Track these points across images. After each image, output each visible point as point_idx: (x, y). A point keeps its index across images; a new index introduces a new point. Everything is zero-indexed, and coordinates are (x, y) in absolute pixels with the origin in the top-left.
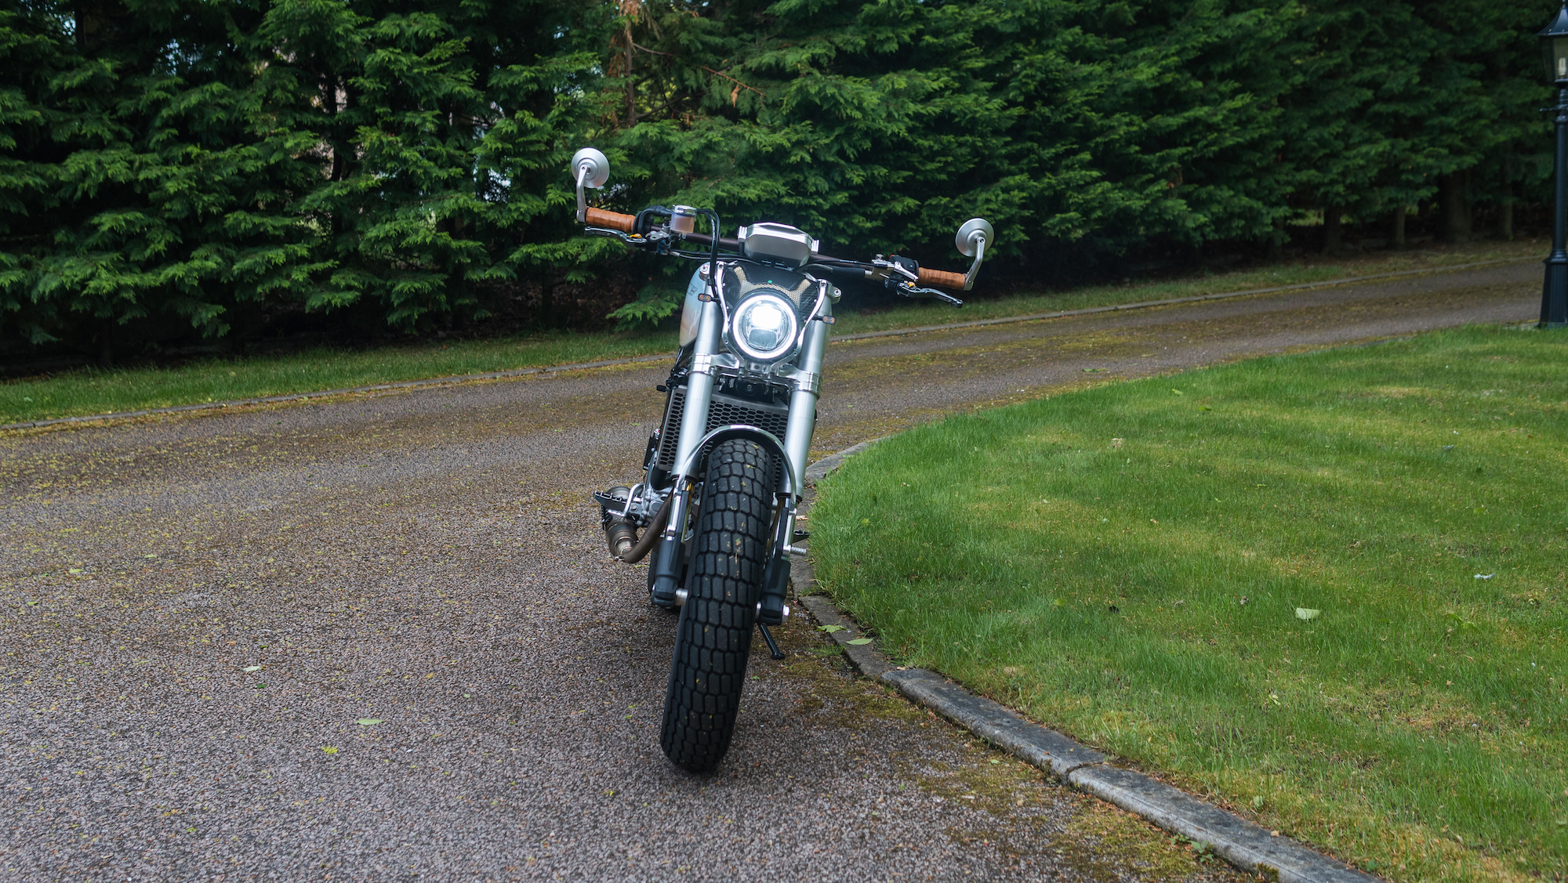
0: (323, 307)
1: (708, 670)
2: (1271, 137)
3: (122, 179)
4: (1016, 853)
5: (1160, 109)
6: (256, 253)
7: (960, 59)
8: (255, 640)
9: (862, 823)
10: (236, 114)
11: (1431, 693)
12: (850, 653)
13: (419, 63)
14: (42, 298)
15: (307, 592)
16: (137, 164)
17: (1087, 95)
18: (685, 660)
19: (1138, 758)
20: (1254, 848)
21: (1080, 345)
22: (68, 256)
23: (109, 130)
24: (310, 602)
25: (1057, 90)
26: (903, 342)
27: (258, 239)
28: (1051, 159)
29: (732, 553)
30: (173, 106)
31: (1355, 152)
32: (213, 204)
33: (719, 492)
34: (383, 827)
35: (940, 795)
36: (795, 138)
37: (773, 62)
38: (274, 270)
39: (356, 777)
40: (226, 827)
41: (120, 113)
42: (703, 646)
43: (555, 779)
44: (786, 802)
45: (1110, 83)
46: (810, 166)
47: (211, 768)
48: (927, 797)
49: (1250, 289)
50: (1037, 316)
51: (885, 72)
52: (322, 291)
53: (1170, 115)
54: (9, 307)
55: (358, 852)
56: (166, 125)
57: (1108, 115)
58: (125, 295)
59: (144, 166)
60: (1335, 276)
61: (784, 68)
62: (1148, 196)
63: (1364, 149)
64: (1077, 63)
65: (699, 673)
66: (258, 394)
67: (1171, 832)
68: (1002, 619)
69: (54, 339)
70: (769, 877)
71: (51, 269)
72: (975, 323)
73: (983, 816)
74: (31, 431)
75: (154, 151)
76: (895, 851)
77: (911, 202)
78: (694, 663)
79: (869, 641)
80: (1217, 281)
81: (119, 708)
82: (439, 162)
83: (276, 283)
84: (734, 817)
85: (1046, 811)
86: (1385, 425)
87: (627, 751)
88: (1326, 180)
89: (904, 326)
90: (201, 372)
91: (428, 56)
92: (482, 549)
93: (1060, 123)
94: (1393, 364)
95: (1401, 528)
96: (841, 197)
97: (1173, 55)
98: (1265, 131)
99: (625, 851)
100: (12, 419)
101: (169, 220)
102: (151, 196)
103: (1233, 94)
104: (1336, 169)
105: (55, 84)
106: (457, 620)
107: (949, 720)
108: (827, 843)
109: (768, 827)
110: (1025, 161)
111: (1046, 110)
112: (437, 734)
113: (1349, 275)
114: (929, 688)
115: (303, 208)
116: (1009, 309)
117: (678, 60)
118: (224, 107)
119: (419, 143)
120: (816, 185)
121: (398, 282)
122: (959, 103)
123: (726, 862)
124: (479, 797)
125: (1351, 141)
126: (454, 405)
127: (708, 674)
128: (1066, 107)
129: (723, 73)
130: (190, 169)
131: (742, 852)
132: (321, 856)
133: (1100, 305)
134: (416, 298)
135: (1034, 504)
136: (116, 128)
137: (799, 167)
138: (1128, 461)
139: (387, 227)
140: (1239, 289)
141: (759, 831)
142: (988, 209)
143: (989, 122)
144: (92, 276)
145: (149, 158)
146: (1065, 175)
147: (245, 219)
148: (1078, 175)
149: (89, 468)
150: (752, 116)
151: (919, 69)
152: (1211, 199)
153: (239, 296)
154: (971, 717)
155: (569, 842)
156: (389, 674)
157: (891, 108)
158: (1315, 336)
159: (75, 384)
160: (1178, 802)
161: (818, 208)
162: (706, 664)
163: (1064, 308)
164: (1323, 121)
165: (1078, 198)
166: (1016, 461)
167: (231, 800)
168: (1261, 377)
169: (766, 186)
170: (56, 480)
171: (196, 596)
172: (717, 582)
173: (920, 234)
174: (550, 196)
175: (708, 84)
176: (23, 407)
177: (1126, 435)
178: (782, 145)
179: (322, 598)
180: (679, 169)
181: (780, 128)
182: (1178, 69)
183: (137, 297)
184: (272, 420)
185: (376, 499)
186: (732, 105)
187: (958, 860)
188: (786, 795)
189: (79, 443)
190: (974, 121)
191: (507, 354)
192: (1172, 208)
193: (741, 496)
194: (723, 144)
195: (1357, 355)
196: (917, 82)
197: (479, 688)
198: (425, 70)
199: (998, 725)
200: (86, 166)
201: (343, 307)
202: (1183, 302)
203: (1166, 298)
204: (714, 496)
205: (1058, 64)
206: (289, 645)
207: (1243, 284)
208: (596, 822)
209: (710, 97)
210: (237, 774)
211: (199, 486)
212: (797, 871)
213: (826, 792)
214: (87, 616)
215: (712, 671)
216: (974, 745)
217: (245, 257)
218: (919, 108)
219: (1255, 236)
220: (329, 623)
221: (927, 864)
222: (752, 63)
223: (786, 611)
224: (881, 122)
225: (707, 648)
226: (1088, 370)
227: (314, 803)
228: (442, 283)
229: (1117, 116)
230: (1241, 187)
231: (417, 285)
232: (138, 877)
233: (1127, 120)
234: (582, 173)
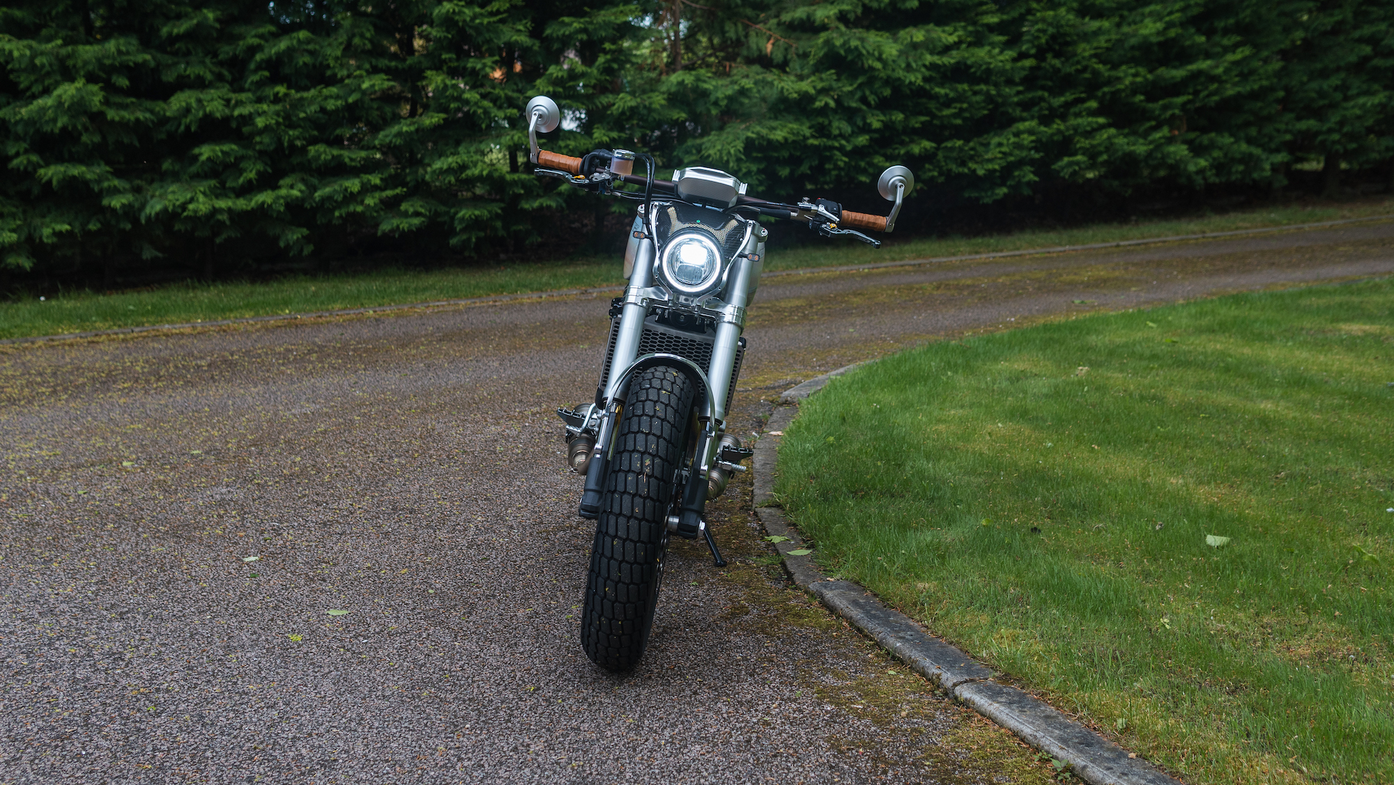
0: (392, 231)
1: (617, 579)
2: (1272, 89)
3: (218, 115)
4: (886, 763)
5: (1166, 62)
6: (335, 182)
7: (977, 15)
8: (262, 533)
9: (752, 727)
10: (320, 59)
11: (1319, 622)
12: (788, 563)
13: (481, 14)
14: (149, 218)
15: (320, 490)
16: (233, 102)
17: (1096, 48)
18: (597, 569)
19: (1020, 676)
20: (1109, 769)
21: (1076, 278)
22: (173, 182)
23: (211, 71)
24: (320, 499)
25: (1067, 44)
26: (915, 272)
27: (338, 170)
28: (1060, 106)
29: (641, 472)
30: (266, 51)
31: (1352, 103)
32: (298, 138)
33: (634, 415)
34: (319, 713)
35: (831, 703)
36: (820, 85)
37: (804, 16)
38: (351, 198)
39: (311, 664)
40: (182, 706)
41: (221, 57)
42: (612, 557)
43: (486, 673)
44: (689, 704)
45: (1118, 37)
46: (835, 111)
47: (187, 650)
48: (819, 705)
49: (1246, 228)
50: (1043, 250)
51: (905, 26)
52: (393, 217)
53: (1175, 67)
54: (122, 226)
55: (290, 736)
56: (259, 67)
57: (1115, 66)
58: (220, 217)
59: (239, 103)
60: (1330, 218)
61: (814, 22)
62: (1151, 143)
63: (1361, 100)
64: (1087, 19)
65: (608, 582)
66: (330, 307)
67: (1037, 749)
68: (927, 537)
69: (160, 255)
70: (653, 776)
71: (157, 193)
72: (984, 256)
73: (866, 726)
74: (129, 336)
75: (249, 90)
76: (775, 756)
77: (927, 144)
78: (604, 573)
79: (809, 551)
80: (1217, 220)
81: (126, 591)
82: (498, 103)
83: (351, 208)
84: (637, 716)
85: (926, 723)
86: (1339, 361)
87: (559, 649)
88: (1325, 128)
89: (919, 257)
90: (286, 286)
91: (489, 9)
92: (485, 455)
93: (1070, 74)
94: (1362, 302)
95: (1327, 461)
96: (862, 140)
97: (1177, 11)
98: (1265, 83)
99: (528, 745)
100: (115, 325)
101: (260, 152)
102: (246, 130)
103: (1236, 46)
104: (1334, 118)
105: (165, 31)
106: (443, 521)
107: (859, 630)
108: (715, 745)
109: (665, 728)
110: (1036, 109)
111: (1057, 63)
112: (394, 626)
113: (1343, 217)
114: (848, 600)
115: (377, 142)
116: (1018, 243)
117: (720, 14)
118: (311, 53)
119: (482, 85)
120: (839, 129)
121: (461, 210)
122: (973, 55)
123: (617, 760)
124: (413, 688)
125: (1350, 93)
126: (498, 321)
127: (617, 583)
128: (1076, 59)
129: (760, 26)
130: (278, 107)
131: (635, 750)
132: (257, 738)
133: (1103, 241)
134: (476, 224)
135: (989, 427)
136: (216, 70)
137: (824, 110)
138: (1086, 389)
139: (450, 160)
140: (1237, 229)
141: (656, 732)
142: (1000, 152)
143: (1003, 72)
144: (192, 200)
145: (243, 96)
146: (1073, 122)
147: (325, 152)
148: (1085, 122)
149: (167, 371)
150: (783, 67)
151: (938, 24)
152: (1212, 145)
153: (320, 220)
154: (878, 630)
155: (480, 734)
156: (369, 568)
157: (911, 59)
158: (1299, 274)
159: (176, 296)
160: (1049, 720)
161: (841, 149)
162: (615, 575)
163: (1070, 243)
164: (1324, 74)
165: (1084, 143)
166: (983, 386)
167: (195, 681)
168: (1234, 312)
169: (791, 129)
170: (136, 381)
171: (224, 490)
172: (626, 498)
173: (936, 174)
174: (596, 135)
175: (747, 36)
176: (126, 314)
177: (1091, 364)
178: (806, 92)
179: (332, 495)
180: (714, 112)
181: (808, 77)
182: (1182, 25)
183: (231, 219)
184: (337, 331)
185: (406, 406)
186: (766, 55)
187: (831, 767)
188: (691, 697)
189: (166, 348)
190: (989, 71)
191: (555, 276)
192: (1175, 153)
193: (654, 419)
194: (755, 90)
195: (1330, 293)
196: (934, 35)
197: (445, 585)
198: (486, 21)
199: (901, 638)
200: (187, 104)
201: (410, 231)
202: (1182, 240)
203: (1166, 236)
204: (630, 419)
205: (1069, 20)
206: (290, 538)
207: (1241, 224)
208: (511, 715)
209: (749, 48)
210: (208, 657)
211: (256, 390)
212: (679, 771)
213: (728, 695)
214: (125, 506)
215: (620, 581)
216: (877, 655)
217: (326, 185)
218: (936, 59)
219: (1254, 181)
220: (330, 519)
221: (801, 770)
222: (786, 17)
223: (702, 526)
224: (901, 72)
225: (615, 559)
226: (1077, 302)
227: (266, 687)
228: (499, 211)
229: (1124, 67)
230: (1242, 135)
231: (477, 213)
232: (91, 751)
233: (1133, 71)
234: (534, 118)
